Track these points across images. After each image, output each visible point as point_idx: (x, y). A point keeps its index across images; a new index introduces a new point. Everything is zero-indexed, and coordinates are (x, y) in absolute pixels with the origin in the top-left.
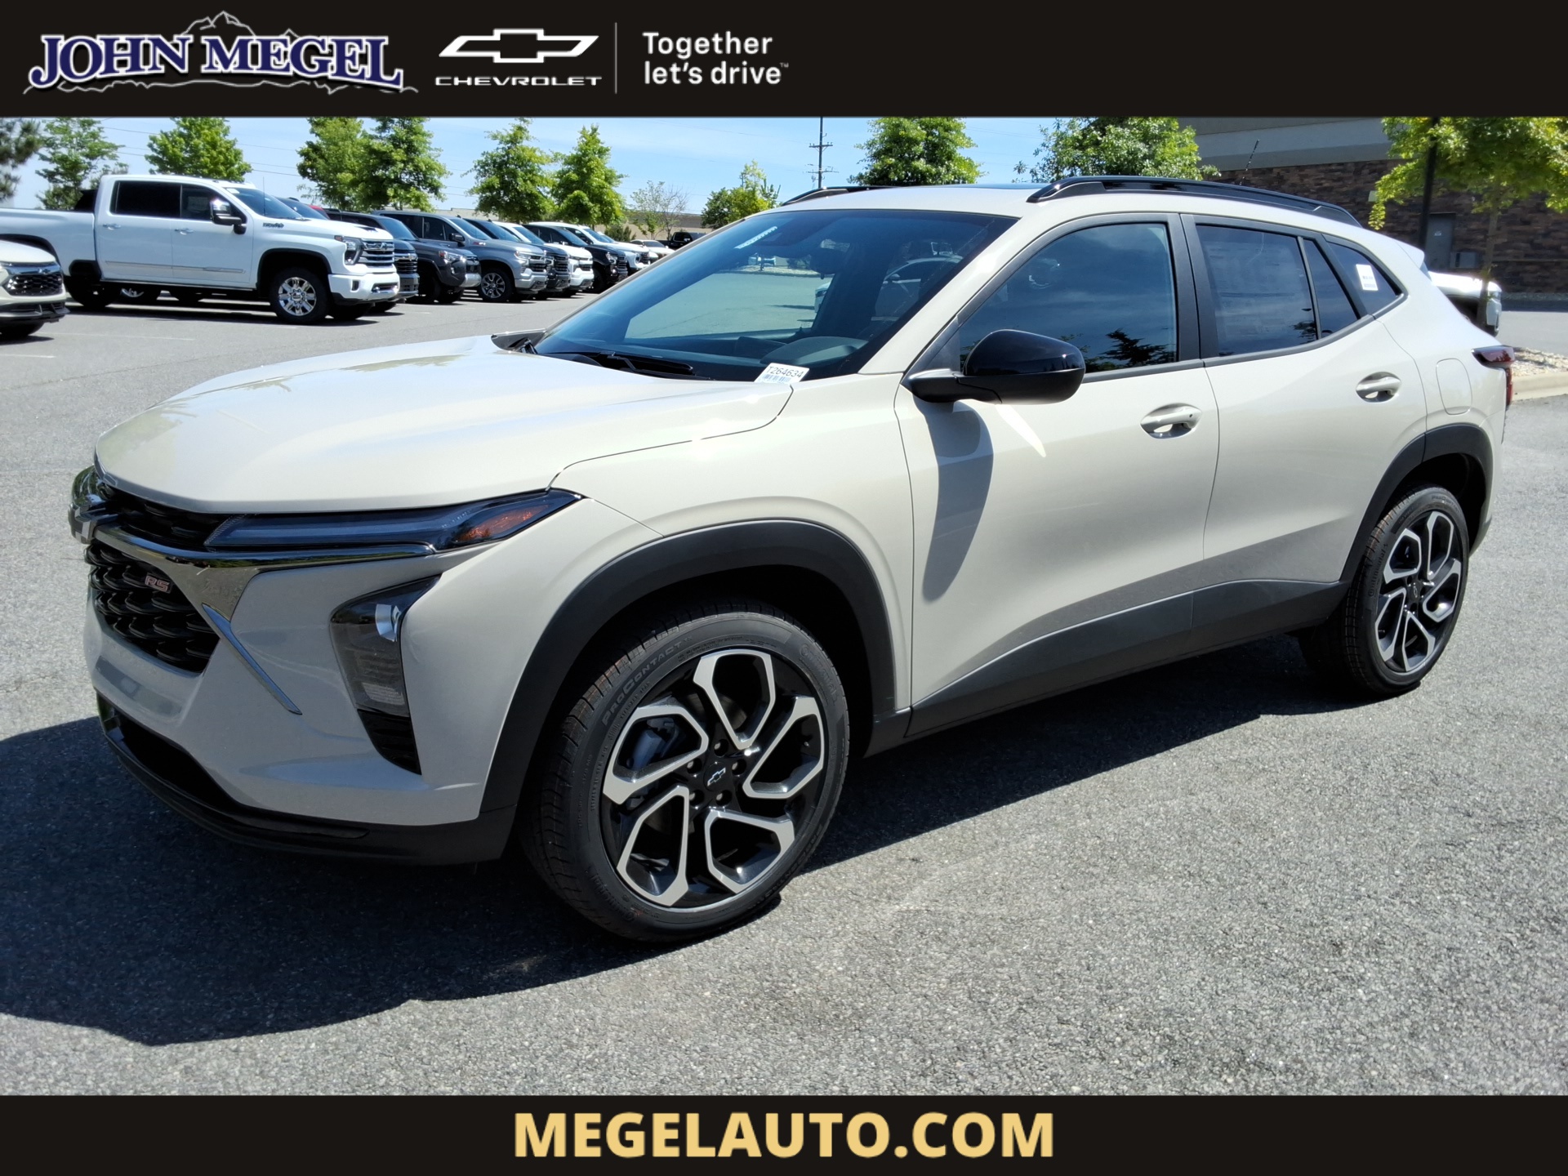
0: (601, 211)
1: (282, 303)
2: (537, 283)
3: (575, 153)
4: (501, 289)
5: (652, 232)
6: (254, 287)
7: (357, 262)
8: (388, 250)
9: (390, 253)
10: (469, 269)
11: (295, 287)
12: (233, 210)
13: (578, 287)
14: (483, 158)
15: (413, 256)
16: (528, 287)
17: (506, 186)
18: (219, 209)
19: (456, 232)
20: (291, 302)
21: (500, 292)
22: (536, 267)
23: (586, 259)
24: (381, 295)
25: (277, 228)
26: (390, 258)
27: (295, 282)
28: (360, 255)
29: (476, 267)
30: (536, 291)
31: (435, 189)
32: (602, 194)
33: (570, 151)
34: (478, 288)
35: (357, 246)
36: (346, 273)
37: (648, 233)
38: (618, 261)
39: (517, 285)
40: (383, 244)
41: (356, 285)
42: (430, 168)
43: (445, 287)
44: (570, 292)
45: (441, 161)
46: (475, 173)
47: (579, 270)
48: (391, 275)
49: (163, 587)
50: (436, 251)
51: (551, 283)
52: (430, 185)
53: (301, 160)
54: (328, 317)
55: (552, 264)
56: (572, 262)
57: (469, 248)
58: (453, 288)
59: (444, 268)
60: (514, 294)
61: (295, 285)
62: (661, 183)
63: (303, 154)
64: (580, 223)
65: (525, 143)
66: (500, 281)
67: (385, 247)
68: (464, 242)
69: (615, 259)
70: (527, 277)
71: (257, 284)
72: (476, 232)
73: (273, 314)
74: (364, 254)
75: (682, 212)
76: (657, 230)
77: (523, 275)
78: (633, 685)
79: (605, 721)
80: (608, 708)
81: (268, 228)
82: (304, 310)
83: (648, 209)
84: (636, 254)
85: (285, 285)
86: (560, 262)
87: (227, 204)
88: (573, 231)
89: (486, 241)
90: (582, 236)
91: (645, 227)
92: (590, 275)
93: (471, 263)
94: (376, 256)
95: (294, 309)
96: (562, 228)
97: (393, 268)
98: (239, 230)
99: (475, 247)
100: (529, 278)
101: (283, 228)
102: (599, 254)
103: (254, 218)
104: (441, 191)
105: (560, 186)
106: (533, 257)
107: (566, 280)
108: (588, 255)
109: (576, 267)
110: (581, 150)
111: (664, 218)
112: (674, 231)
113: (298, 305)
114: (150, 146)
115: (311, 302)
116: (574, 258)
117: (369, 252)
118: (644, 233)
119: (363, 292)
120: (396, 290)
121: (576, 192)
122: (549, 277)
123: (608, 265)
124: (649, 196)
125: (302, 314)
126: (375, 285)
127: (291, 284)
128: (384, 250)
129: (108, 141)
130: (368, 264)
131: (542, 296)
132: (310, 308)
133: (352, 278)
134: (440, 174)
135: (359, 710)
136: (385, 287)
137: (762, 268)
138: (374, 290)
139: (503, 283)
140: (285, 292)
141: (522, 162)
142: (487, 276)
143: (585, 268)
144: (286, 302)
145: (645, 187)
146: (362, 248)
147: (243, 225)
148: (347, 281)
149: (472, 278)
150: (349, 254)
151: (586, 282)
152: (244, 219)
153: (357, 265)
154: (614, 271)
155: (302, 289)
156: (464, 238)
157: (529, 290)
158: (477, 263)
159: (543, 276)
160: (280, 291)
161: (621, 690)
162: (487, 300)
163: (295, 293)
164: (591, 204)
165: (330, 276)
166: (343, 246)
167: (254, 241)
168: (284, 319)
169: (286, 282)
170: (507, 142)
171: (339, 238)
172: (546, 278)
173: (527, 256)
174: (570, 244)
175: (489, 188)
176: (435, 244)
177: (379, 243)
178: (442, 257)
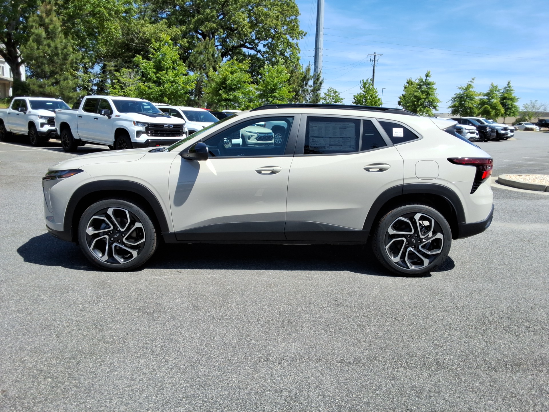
0: (495, 112)
3: (487, 92)
14: (455, 96)
17: (461, 105)
23: (473, 130)
31: (435, 107)
32: (496, 106)
33: (486, 91)
38: (492, 130)
42: (433, 100)
45: (438, 97)
46: (451, 101)
47: (469, 134)
52: (434, 106)
53: (399, 100)
56: (466, 131)
62: (536, 101)
63: (400, 98)
65: (471, 89)
83: (529, 111)
84: (501, 128)
88: (476, 120)
90: (479, 121)
96: (472, 119)
102: (484, 127)
104: (437, 108)
105: (480, 104)
108: (474, 128)
109: (467, 133)
110: (490, 90)
112: (540, 118)
114: (354, 98)
116: (467, 129)
121: (486, 106)
124: (530, 106)
129: (341, 97)
134: (437, 102)
141: (468, 96)
143: (473, 133)
145: (529, 103)
164: (491, 110)
170: (464, 90)
175: (454, 106)
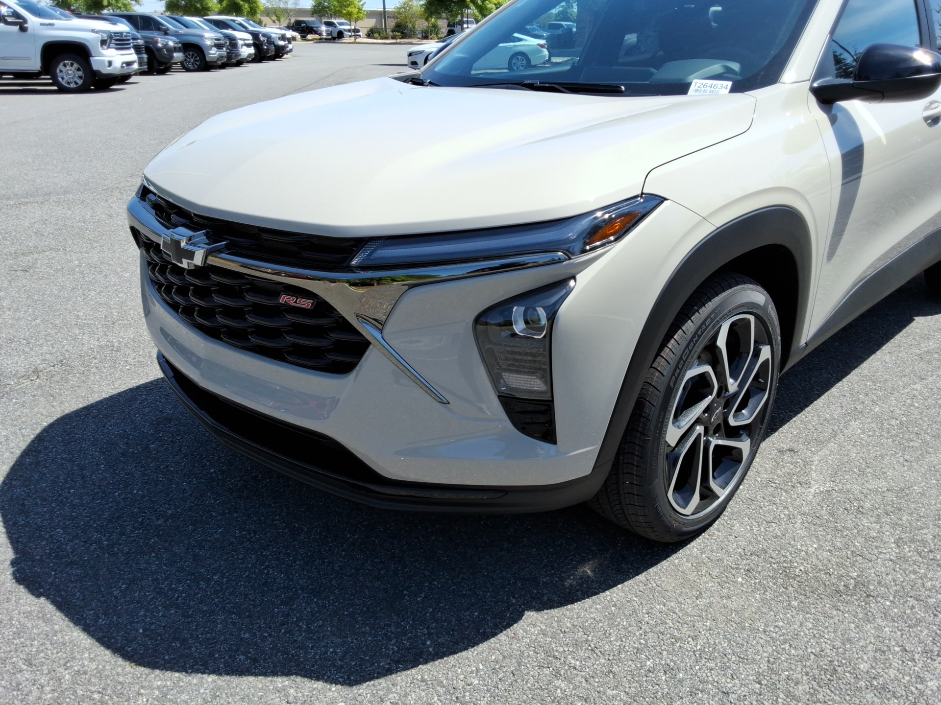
1: (60, 79)
2: (221, 57)
4: (197, 63)
5: (279, 21)
6: (39, 69)
7: (109, 47)
8: (128, 38)
9: (129, 40)
10: (176, 50)
11: (68, 68)
12: (16, 15)
13: (245, 59)
15: (140, 42)
16: (215, 60)
18: (6, 14)
19: (163, 25)
20: (66, 78)
21: (196, 64)
22: (219, 46)
23: (248, 40)
24: (126, 70)
25: (50, 27)
26: (129, 44)
27: (68, 64)
28: (110, 43)
29: (180, 48)
30: (220, 63)
34: (182, 63)
35: (108, 37)
36: (103, 56)
37: (276, 21)
38: (267, 40)
39: (208, 59)
40: (124, 34)
41: (110, 64)
43: (160, 63)
44: (239, 63)
47: (245, 47)
48: (131, 56)
49: (306, 304)
50: (152, 38)
51: (229, 56)
54: (92, 87)
55: (228, 44)
56: (240, 42)
57: (172, 35)
58: (166, 63)
59: (159, 50)
60: (206, 66)
61: (68, 66)
64: (237, 16)
66: (196, 57)
67: (126, 36)
68: (168, 32)
69: (266, 39)
70: (213, 53)
71: (41, 67)
72: (176, 24)
73: (55, 88)
74: (113, 41)
75: (297, 7)
76: (282, 19)
77: (211, 52)
78: (688, 352)
79: (672, 384)
80: (673, 374)
81: (43, 27)
82: (76, 83)
83: (275, 6)
84: (278, 36)
85: (61, 67)
86: (233, 43)
87: (12, 11)
88: (234, 21)
89: (183, 30)
90: (241, 24)
91: (274, 18)
92: (252, 50)
93: (176, 45)
94: (120, 42)
95: (69, 83)
96: (227, 19)
97: (132, 51)
98: (23, 29)
99: (176, 35)
100: (214, 54)
101: (55, 26)
102: (255, 35)
103: (33, 21)
106: (216, 39)
107: (238, 55)
108: (249, 37)
109: (242, 45)
111: (286, 11)
112: (293, 20)
113: (72, 80)
115: (80, 77)
116: (241, 39)
117: (116, 40)
118: (274, 22)
119: (115, 68)
120: (136, 66)
122: (228, 53)
123: (262, 44)
125: (75, 86)
126: (123, 63)
127: (65, 65)
128: (126, 38)
130: (117, 49)
131: (223, 66)
132: (80, 82)
133: (107, 59)
135: (499, 396)
136: (129, 64)
137: (355, 39)
138: (122, 67)
139: (198, 58)
140: (61, 71)
142: (187, 54)
143: (248, 45)
144: (63, 78)
146: (111, 37)
147: (25, 25)
148: (103, 61)
149: (178, 56)
150: (103, 42)
151: (250, 55)
152: (25, 21)
153: (109, 50)
154: (265, 47)
155: (73, 69)
156: (168, 29)
157: (215, 62)
158: (180, 45)
159: (224, 52)
160: (58, 71)
161: (681, 358)
162: (188, 70)
163: (68, 72)
165: (91, 59)
166: (99, 37)
167: (35, 37)
168: (63, 90)
169: (61, 64)
171: (93, 31)
172: (225, 54)
173: (212, 39)
174: (234, 29)
176: (151, 34)
177: (121, 33)
178: (157, 42)
